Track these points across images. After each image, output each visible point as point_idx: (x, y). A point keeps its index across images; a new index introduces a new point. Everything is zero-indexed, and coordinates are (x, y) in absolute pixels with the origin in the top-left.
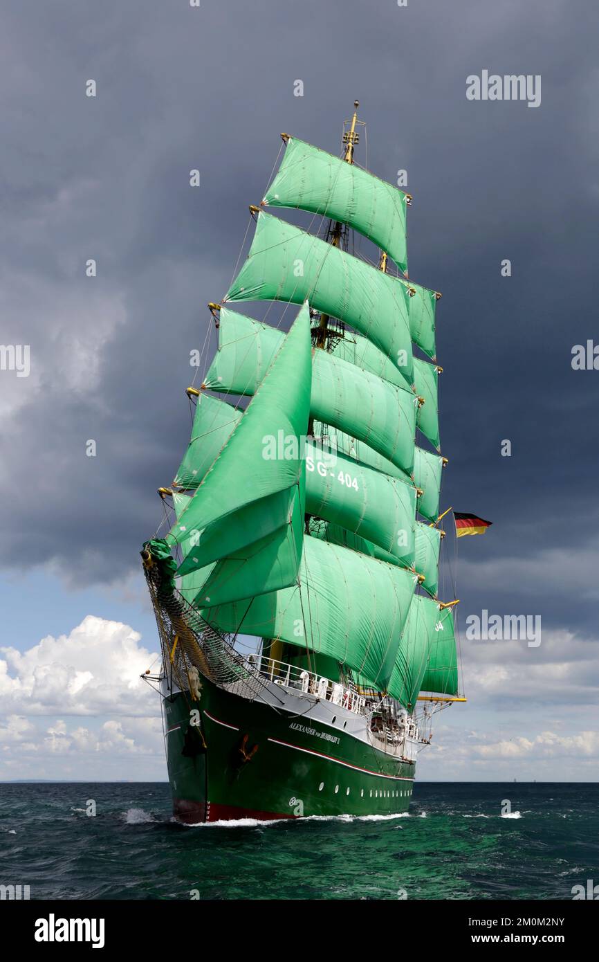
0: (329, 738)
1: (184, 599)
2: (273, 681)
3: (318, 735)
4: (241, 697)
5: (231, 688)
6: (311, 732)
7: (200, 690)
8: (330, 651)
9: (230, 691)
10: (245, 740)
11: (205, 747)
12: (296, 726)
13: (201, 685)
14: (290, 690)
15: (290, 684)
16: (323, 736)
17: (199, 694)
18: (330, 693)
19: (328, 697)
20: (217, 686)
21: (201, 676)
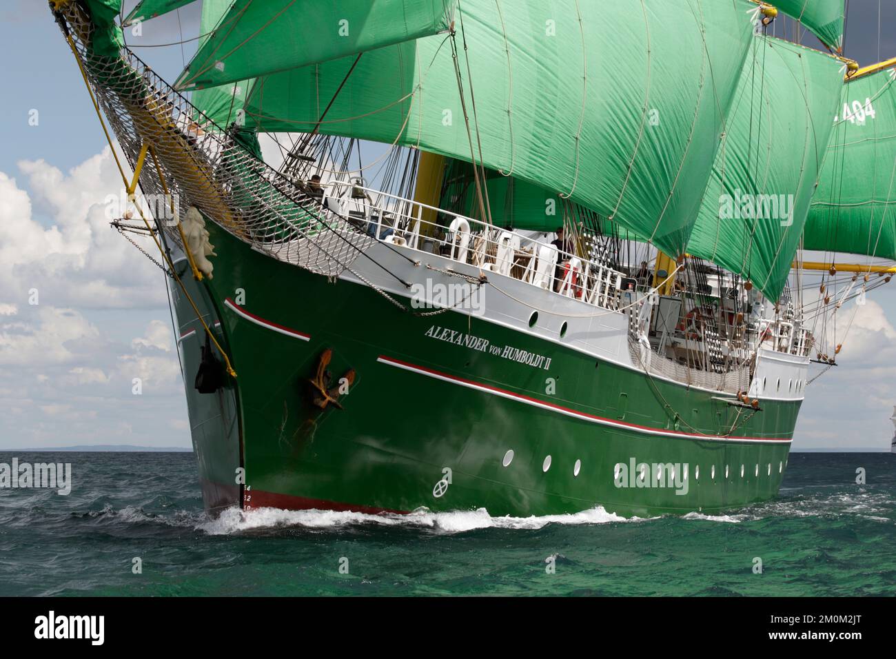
0: (523, 356)
1: (147, 70)
2: (383, 237)
3: (496, 351)
4: (308, 272)
5: (286, 253)
6: (479, 344)
7: (209, 258)
8: (537, 171)
9: (283, 258)
10: (325, 361)
11: (234, 374)
12: (441, 332)
13: (211, 247)
14: (425, 257)
15: (422, 245)
16: (508, 352)
17: (208, 266)
18: (525, 261)
19: (517, 272)
20: (254, 248)
21: (209, 225)
